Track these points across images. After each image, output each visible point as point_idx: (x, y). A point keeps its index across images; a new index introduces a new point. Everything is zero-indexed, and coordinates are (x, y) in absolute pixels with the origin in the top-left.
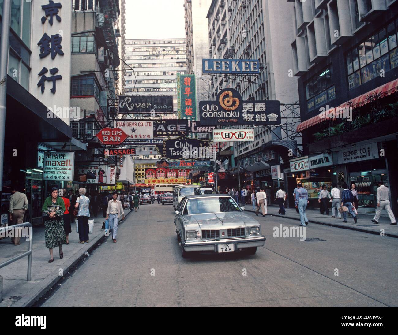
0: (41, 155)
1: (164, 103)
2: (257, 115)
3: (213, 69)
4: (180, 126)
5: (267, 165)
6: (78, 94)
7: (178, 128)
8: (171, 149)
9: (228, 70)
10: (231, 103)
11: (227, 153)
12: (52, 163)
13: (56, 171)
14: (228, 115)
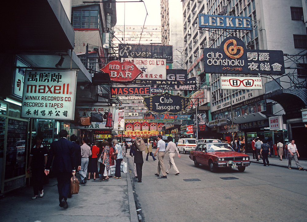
0: (19, 76)
1: (164, 53)
2: (262, 65)
3: (209, 24)
4: (179, 76)
5: (264, 116)
6: (79, 26)
7: (177, 78)
8: (157, 104)
9: (223, 25)
10: (235, 51)
11: (205, 108)
12: (38, 88)
13: (44, 102)
14: (233, 63)
